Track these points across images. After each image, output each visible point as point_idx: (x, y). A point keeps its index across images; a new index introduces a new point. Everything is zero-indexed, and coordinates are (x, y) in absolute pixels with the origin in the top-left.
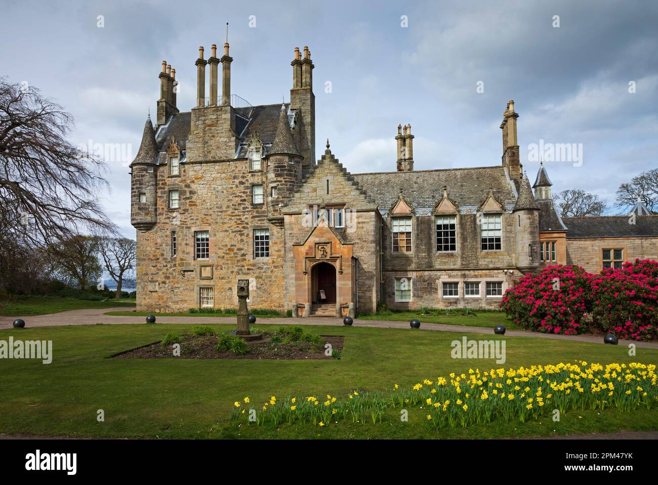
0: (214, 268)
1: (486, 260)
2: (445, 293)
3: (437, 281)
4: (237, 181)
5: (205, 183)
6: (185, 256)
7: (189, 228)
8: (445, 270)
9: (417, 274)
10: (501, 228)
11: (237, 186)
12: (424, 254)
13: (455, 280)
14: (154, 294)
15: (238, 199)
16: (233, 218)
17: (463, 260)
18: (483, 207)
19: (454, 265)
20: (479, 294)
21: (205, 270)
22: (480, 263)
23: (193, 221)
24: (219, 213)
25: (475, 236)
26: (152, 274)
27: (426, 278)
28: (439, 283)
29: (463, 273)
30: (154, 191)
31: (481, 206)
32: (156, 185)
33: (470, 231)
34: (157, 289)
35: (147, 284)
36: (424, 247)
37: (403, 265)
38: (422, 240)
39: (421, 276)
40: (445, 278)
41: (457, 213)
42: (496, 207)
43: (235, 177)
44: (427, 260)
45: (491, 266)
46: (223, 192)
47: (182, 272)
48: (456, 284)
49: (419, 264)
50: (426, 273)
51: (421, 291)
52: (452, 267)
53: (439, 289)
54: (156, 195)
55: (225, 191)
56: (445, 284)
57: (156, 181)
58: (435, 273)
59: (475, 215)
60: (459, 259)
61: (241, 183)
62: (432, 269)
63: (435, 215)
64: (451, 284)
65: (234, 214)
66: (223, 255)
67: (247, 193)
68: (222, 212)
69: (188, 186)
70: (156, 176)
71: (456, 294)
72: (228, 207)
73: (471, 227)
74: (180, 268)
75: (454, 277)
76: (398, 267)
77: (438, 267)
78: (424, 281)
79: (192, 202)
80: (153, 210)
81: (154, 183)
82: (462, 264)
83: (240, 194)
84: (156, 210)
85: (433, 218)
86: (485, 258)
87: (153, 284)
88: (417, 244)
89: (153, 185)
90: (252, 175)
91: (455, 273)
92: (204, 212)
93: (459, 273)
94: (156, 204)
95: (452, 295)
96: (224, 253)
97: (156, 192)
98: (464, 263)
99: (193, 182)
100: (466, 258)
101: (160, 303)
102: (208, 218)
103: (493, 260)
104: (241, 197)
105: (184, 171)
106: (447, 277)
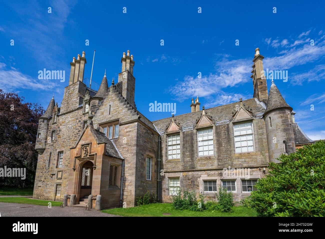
0: (63, 172)
1: (240, 160)
2: (206, 189)
3: (198, 179)
4: (78, 121)
5: (65, 124)
6: (53, 166)
7: (56, 150)
8: (204, 170)
9: (184, 174)
10: (253, 133)
11: (77, 124)
12: (188, 159)
13: (213, 178)
14: (40, 188)
15: (77, 131)
16: (74, 142)
17: (219, 161)
18: (234, 117)
19: (212, 166)
20: (235, 190)
21: (60, 173)
22: (234, 163)
23: (58, 146)
24: (69, 140)
25: (229, 141)
26: (41, 177)
27: (190, 177)
28: (200, 180)
29: (220, 172)
30: (45, 132)
31: (233, 116)
32: (48, 129)
33: (224, 137)
34: (41, 185)
35: (38, 182)
36: (188, 153)
37: (173, 168)
38: (186, 149)
39: (186, 176)
40: (204, 176)
41: (213, 125)
42: (247, 116)
43: (77, 119)
44: (190, 163)
45: (245, 165)
46: (71, 128)
47: (51, 175)
48: (215, 181)
49: (184, 167)
50: (190, 173)
51: (186, 187)
52: (210, 168)
53: (200, 185)
54: (47, 134)
55: (72, 127)
56: (205, 182)
57: (48, 127)
58: (197, 173)
59: (228, 125)
60: (216, 161)
61: (80, 121)
62: (194, 170)
63: (196, 129)
64: (210, 181)
65: (74, 140)
66: (68, 164)
67: (81, 126)
68: (70, 139)
69: (59, 128)
70: (48, 125)
71: (215, 190)
72: (73, 136)
73: (225, 135)
74: (50, 173)
75: (212, 175)
76: (170, 170)
77: (199, 168)
78: (189, 179)
79: (59, 136)
80: (44, 142)
81: (46, 128)
82: (219, 165)
83: (78, 128)
84: (46, 142)
85: (195, 131)
86: (238, 158)
87: (40, 182)
88: (183, 152)
89: (45, 129)
90: (84, 116)
91: (213, 172)
92: (63, 141)
93: (217, 172)
94: (46, 139)
95: (212, 191)
96: (68, 163)
97: (47, 133)
98: (220, 164)
99: (61, 125)
100: (221, 159)
101: (41, 193)
102: (64, 143)
103: (247, 160)
104: (78, 129)
105: (59, 120)
106: (206, 175)
